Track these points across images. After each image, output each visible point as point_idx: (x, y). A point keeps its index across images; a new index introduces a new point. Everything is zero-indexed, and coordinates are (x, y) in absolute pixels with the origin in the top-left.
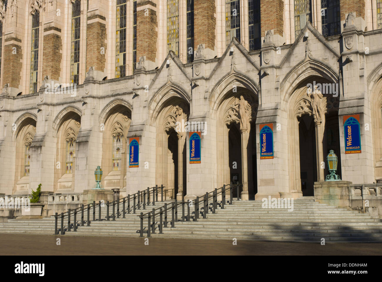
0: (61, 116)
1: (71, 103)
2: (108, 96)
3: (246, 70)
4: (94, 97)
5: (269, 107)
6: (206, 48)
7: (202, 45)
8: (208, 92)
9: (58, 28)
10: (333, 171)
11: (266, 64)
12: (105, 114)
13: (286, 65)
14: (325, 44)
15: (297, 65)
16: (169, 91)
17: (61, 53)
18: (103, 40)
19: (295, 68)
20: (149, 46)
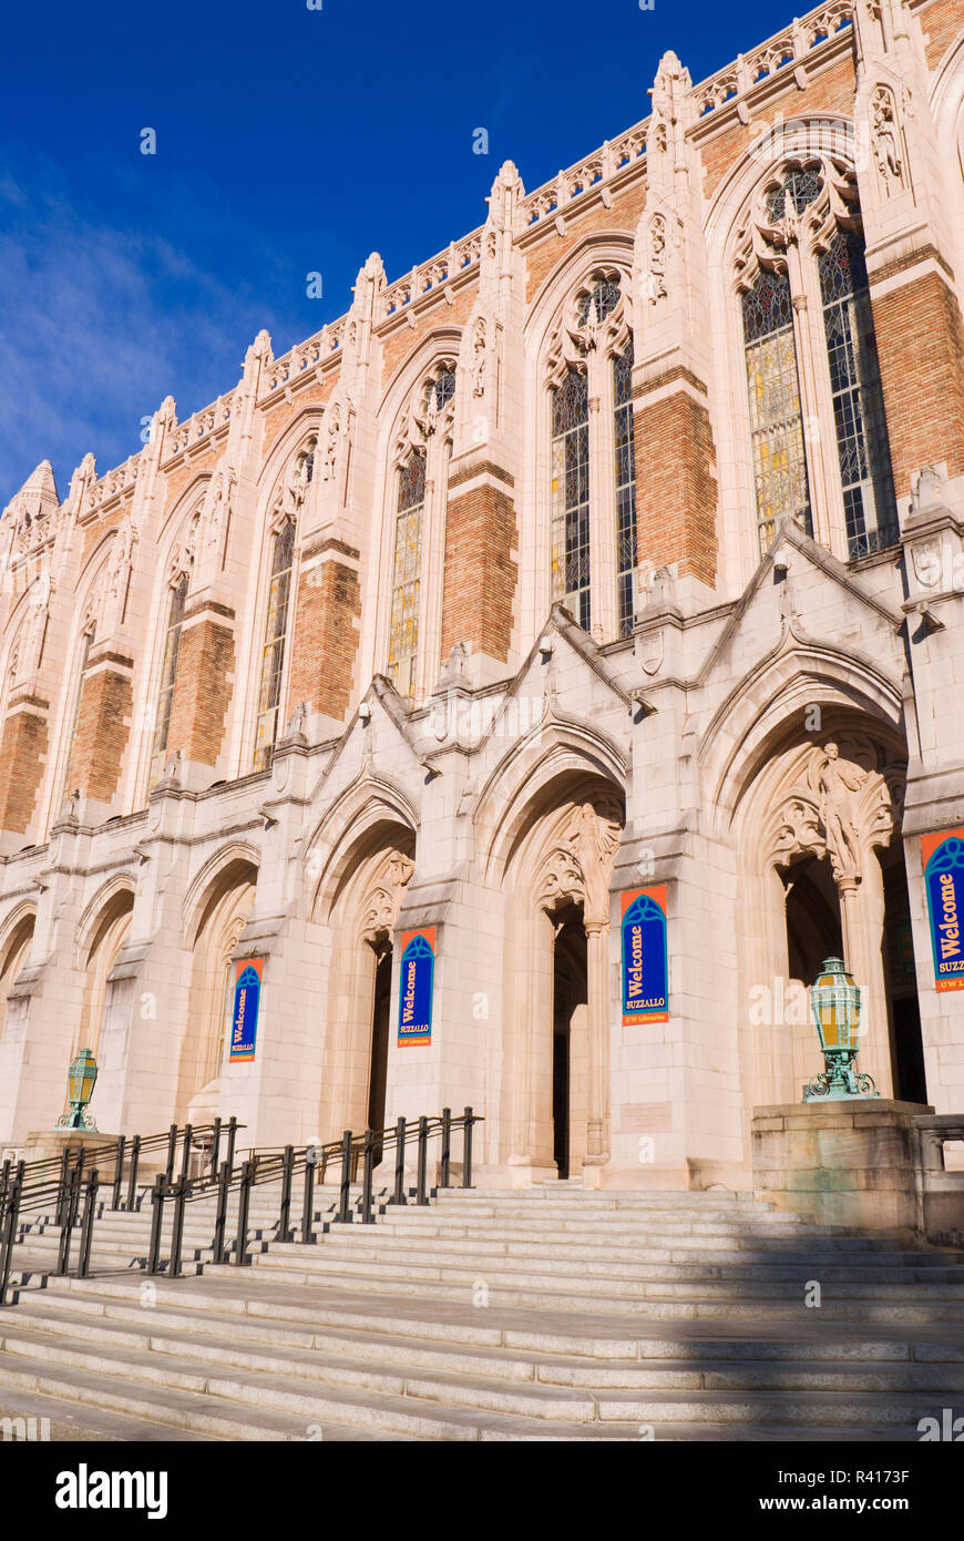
0: (99, 906)
1: (123, 863)
2: (212, 837)
3: (590, 709)
4: (171, 841)
5: (658, 828)
6: (473, 653)
7: (462, 645)
8: (470, 794)
9: (122, 657)
10: (839, 1052)
11: (650, 674)
12: (201, 891)
13: (719, 672)
14: (845, 585)
15: (755, 670)
16: (367, 803)
17: (128, 725)
18: (220, 674)
19: (746, 680)
20: (322, 670)
